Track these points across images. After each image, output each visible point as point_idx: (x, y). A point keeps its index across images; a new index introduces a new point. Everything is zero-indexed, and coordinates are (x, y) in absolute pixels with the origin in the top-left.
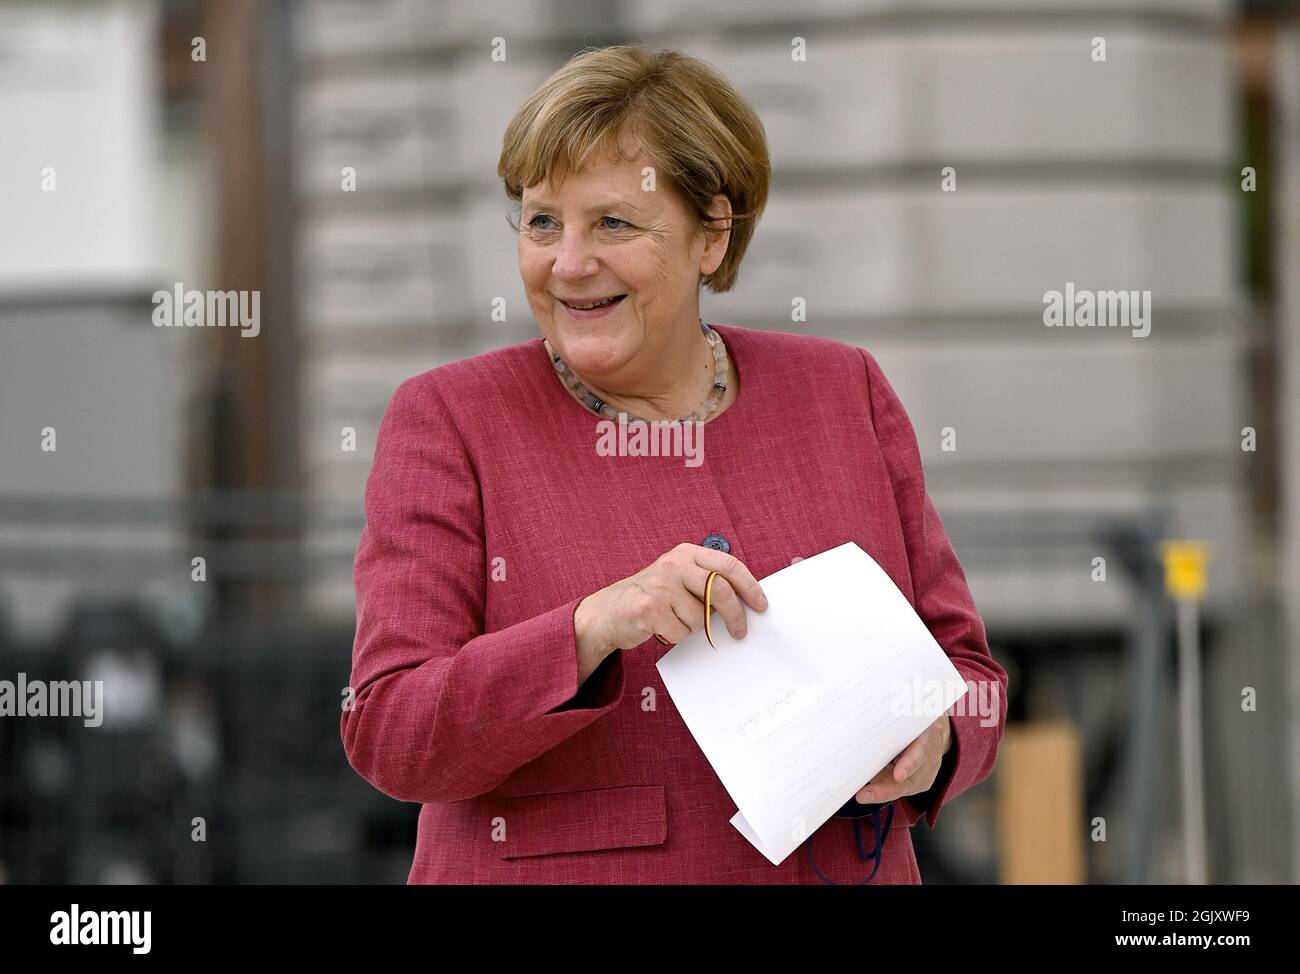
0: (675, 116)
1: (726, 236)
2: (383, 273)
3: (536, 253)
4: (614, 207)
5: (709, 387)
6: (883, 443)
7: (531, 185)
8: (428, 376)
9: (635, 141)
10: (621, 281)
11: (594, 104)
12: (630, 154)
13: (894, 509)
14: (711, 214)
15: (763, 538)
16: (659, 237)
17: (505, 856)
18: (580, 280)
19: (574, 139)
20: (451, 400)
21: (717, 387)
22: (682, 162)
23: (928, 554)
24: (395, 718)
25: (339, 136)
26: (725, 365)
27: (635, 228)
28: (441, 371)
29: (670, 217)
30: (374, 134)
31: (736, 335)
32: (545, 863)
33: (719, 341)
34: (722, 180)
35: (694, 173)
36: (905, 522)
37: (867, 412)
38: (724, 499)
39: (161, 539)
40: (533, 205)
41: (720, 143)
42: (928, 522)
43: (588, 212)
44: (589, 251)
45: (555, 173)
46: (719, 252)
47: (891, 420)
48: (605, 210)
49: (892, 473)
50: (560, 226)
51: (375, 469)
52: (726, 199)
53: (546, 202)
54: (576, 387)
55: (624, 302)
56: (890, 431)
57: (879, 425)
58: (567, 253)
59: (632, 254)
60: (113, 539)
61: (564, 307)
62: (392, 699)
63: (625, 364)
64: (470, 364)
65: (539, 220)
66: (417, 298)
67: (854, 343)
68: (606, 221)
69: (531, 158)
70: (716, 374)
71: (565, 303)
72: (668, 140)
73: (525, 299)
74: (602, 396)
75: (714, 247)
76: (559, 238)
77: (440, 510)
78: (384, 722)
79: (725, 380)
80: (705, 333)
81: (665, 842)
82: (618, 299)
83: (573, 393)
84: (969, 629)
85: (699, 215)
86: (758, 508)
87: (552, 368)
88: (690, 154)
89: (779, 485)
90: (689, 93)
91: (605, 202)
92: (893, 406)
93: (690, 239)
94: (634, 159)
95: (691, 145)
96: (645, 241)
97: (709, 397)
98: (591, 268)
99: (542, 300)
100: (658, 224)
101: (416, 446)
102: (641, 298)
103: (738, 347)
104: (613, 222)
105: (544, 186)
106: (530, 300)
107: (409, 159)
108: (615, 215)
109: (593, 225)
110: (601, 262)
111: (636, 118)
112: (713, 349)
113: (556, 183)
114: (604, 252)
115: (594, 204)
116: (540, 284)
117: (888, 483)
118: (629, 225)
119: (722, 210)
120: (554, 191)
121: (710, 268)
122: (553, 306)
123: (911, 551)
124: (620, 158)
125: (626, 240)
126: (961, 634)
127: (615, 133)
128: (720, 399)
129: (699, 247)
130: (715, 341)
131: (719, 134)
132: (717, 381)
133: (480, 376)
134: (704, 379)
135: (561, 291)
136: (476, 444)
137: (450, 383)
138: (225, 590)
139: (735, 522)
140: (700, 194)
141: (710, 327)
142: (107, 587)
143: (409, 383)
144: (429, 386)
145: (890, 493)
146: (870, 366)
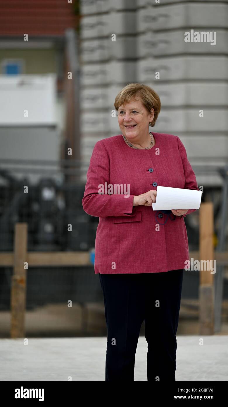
0: (145, 94)
1: (154, 115)
2: (95, 123)
3: (121, 118)
4: (134, 109)
5: (150, 143)
6: (180, 153)
7: (120, 106)
8: (102, 141)
9: (138, 98)
10: (136, 122)
11: (131, 91)
12: (137, 100)
13: (182, 164)
14: (151, 111)
15: (159, 169)
16: (142, 114)
17: (114, 223)
18: (129, 122)
19: (127, 97)
20: (106, 145)
21: (152, 143)
22: (146, 101)
23: (188, 172)
24: (95, 203)
25: (88, 99)
26: (153, 139)
27: (138, 113)
28: (104, 140)
29: (144, 111)
30: (94, 99)
31: (155, 134)
32: (121, 224)
33: (152, 135)
34: (153, 105)
35: (148, 103)
36: (184, 166)
37: (178, 147)
38: (153, 162)
39: (56, 168)
40: (121, 109)
41: (152, 99)
42: (188, 166)
43: (130, 110)
44: (130, 117)
45: (124, 103)
46: (152, 118)
47: (182, 148)
48: (133, 109)
49: (181, 158)
50: (125, 113)
51: (92, 156)
52: (153, 109)
53: (123, 109)
54: (128, 142)
55: (136, 126)
56: (181, 150)
57: (179, 149)
58: (126, 117)
59: (138, 117)
60: (48, 168)
61: (126, 127)
62: (95, 199)
63: (136, 137)
64: (109, 139)
65: (121, 112)
66: (101, 127)
67: (175, 135)
68: (133, 112)
69: (120, 101)
70: (152, 141)
71: (126, 126)
72: (143, 97)
73: (119, 126)
74: (132, 144)
75: (151, 117)
76: (125, 115)
77: (102, 165)
78: (92, 203)
79: (153, 142)
80: (150, 134)
81: (141, 221)
82: (135, 125)
83: (127, 144)
84: (194, 184)
85: (149, 111)
86: (158, 163)
87: (123, 139)
88: (147, 100)
89: (162, 159)
90: (147, 90)
91: (133, 108)
92: (182, 146)
93: (148, 115)
94: (138, 101)
95: (148, 99)
96: (140, 115)
97: (150, 144)
98: (131, 119)
99: (122, 126)
100: (142, 112)
101: (99, 153)
102: (139, 125)
103: (155, 136)
104: (134, 112)
105: (122, 106)
106: (120, 126)
107: (100, 103)
108: (135, 110)
109: (131, 112)
110: (132, 119)
111: (138, 94)
112: (151, 136)
113: (124, 105)
114: (133, 117)
115: (131, 108)
116: (122, 123)
117: (181, 159)
118: (137, 112)
119: (153, 111)
120: (124, 107)
121: (151, 121)
122: (124, 128)
123: (185, 171)
124: (135, 101)
125: (136, 115)
126: (193, 185)
127: (135, 96)
128: (152, 145)
129: (149, 117)
130: (151, 135)
131: (152, 97)
132: (152, 142)
133: (111, 141)
134: (150, 141)
135: (125, 124)
136: (110, 153)
137: (106, 142)
138: (67, 177)
139: (154, 166)
140: (149, 107)
141: (151, 133)
142: (47, 176)
143: (99, 142)
144: (102, 143)
145: (181, 161)
146: (178, 140)
